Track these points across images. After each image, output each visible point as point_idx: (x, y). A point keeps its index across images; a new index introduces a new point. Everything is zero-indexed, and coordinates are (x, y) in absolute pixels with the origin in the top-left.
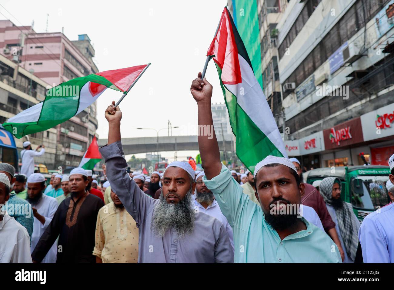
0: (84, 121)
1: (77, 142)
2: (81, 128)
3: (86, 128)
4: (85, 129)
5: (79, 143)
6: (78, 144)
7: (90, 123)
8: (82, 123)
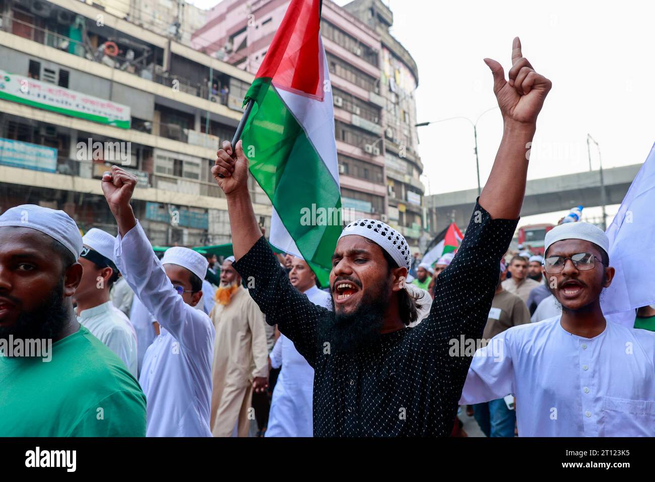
0: (370, 151)
1: (357, 195)
2: (367, 166)
3: (381, 168)
4: (376, 169)
5: (365, 197)
6: (361, 199)
7: (387, 156)
8: (367, 157)
